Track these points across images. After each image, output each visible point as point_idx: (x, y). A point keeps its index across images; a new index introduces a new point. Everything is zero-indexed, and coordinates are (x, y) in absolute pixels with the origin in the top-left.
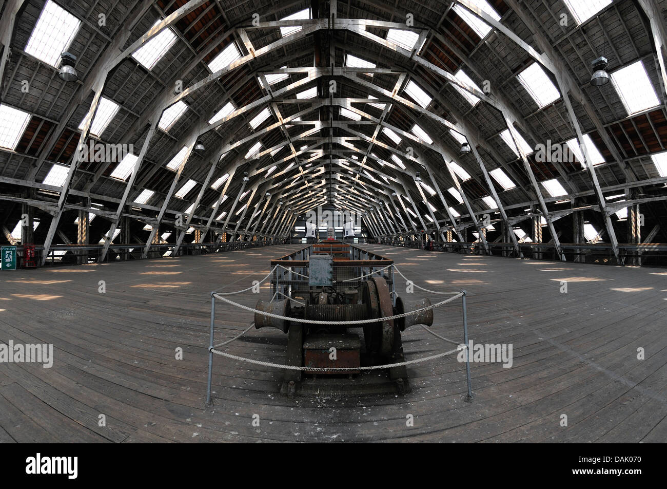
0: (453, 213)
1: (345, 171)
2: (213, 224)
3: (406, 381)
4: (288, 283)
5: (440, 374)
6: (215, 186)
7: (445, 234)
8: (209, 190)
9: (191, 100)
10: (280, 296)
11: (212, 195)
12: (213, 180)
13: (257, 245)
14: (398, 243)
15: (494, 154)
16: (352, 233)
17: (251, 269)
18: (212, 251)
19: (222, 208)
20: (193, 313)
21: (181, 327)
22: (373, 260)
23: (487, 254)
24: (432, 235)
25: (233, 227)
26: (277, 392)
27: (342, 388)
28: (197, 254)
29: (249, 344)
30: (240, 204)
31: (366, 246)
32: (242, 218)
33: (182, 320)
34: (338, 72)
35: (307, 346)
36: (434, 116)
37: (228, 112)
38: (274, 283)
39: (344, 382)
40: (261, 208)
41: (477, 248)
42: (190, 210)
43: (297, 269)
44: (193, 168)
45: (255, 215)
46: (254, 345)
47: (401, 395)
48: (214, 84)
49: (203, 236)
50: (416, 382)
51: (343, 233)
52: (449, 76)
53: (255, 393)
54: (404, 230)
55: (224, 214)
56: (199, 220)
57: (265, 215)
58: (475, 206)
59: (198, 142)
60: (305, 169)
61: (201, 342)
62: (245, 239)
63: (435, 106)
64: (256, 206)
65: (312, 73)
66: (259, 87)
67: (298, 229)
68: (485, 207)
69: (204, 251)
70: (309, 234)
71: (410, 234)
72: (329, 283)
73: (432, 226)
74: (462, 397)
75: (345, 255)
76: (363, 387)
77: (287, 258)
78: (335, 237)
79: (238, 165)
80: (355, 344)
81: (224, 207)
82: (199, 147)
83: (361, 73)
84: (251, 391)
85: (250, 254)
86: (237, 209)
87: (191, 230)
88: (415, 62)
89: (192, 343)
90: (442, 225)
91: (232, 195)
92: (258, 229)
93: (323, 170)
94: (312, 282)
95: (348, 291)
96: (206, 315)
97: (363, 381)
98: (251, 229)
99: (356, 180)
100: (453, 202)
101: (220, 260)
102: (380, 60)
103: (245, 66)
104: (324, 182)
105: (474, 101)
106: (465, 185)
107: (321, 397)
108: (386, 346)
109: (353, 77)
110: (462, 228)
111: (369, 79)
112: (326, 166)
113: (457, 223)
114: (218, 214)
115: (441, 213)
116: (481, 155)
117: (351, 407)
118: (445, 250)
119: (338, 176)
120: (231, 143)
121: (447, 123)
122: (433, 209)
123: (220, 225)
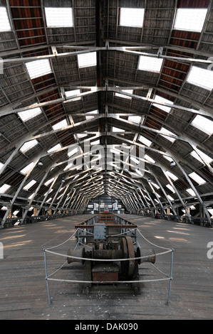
0: (170, 198)
1: (113, 178)
2: (44, 204)
3: (139, 289)
4: (84, 237)
5: (156, 288)
6: (46, 184)
7: (166, 210)
8: (43, 186)
9: (40, 140)
10: (80, 244)
11: (44, 189)
12: (45, 181)
13: (68, 215)
14: (141, 214)
15: (189, 165)
16: (117, 208)
17: (65, 229)
18: (44, 220)
19: (49, 196)
20: (35, 259)
21: (29, 268)
22: (127, 225)
23: (190, 223)
24: (159, 210)
25: (55, 206)
26: (81, 293)
27: (110, 290)
28: (35, 222)
29: (66, 271)
30: (60, 194)
31: (124, 216)
32: (61, 201)
33: (29, 264)
34: (109, 134)
35: (93, 270)
36: (154, 150)
37: (58, 148)
38: (77, 237)
39: (110, 287)
40: (70, 195)
41: (184, 219)
42: (31, 197)
43: (89, 230)
44: (36, 174)
45: (67, 199)
46: (69, 271)
47: (136, 295)
48: (53, 135)
49: (39, 212)
50: (143, 290)
51: (112, 208)
52: (157, 131)
53: (72, 294)
54: (143, 207)
55: (51, 199)
56: (36, 203)
57: (73, 199)
58: (182, 194)
59: (40, 161)
60: (93, 176)
61: (41, 274)
62: (62, 212)
63: (154, 145)
64: (68, 195)
65: (98, 134)
66: (74, 139)
67: (89, 206)
68: (188, 195)
69: (39, 220)
70: (95, 209)
71: (147, 209)
72: (104, 238)
73: (158, 205)
74: (164, 302)
75: (113, 221)
76: (119, 290)
77: (83, 223)
78: (108, 210)
79: (60, 174)
80: (116, 270)
81: (51, 195)
82: (40, 164)
83: (119, 134)
84: (70, 294)
85: (65, 220)
86: (58, 196)
87: (32, 208)
88: (141, 128)
89: (36, 275)
90: (164, 205)
91: (55, 189)
92: (69, 207)
93: (102, 177)
94: (95, 237)
95: (113, 242)
96: (42, 258)
97: (119, 287)
98: (65, 207)
99: (118, 182)
100: (169, 192)
101: (48, 225)
102: (126, 128)
103: (69, 129)
104: (102, 183)
105: (172, 140)
106: (175, 183)
107: (101, 294)
108: (131, 271)
109: (116, 136)
110: (175, 207)
111: (122, 137)
112: (104, 175)
113: (173, 204)
114: (47, 199)
115: (163, 198)
116: (182, 166)
117: (113, 299)
118: (166, 219)
119: (110, 180)
120: (57, 163)
121: (161, 152)
122: (158, 196)
123: (48, 205)
